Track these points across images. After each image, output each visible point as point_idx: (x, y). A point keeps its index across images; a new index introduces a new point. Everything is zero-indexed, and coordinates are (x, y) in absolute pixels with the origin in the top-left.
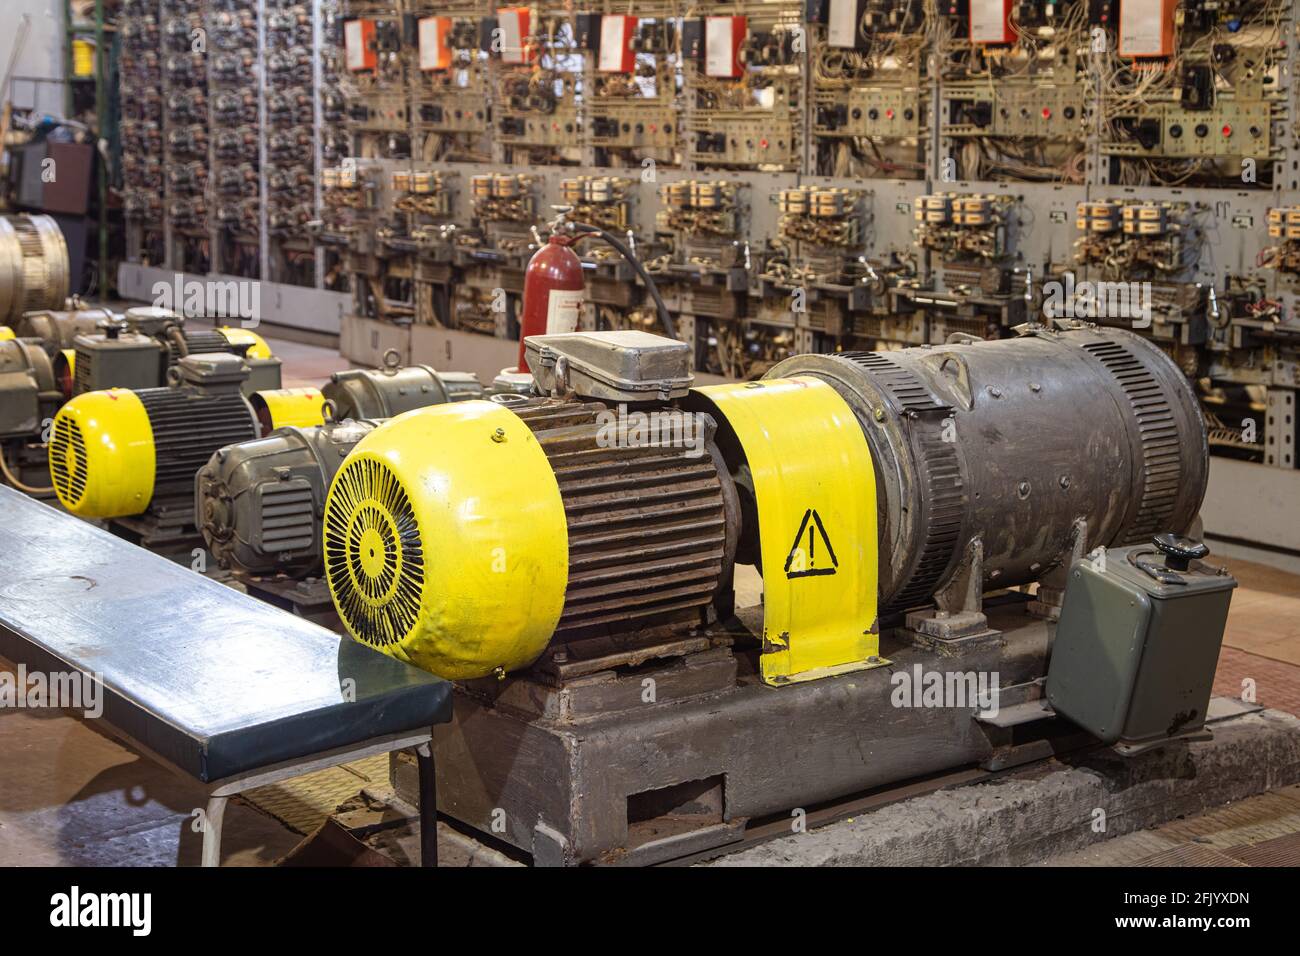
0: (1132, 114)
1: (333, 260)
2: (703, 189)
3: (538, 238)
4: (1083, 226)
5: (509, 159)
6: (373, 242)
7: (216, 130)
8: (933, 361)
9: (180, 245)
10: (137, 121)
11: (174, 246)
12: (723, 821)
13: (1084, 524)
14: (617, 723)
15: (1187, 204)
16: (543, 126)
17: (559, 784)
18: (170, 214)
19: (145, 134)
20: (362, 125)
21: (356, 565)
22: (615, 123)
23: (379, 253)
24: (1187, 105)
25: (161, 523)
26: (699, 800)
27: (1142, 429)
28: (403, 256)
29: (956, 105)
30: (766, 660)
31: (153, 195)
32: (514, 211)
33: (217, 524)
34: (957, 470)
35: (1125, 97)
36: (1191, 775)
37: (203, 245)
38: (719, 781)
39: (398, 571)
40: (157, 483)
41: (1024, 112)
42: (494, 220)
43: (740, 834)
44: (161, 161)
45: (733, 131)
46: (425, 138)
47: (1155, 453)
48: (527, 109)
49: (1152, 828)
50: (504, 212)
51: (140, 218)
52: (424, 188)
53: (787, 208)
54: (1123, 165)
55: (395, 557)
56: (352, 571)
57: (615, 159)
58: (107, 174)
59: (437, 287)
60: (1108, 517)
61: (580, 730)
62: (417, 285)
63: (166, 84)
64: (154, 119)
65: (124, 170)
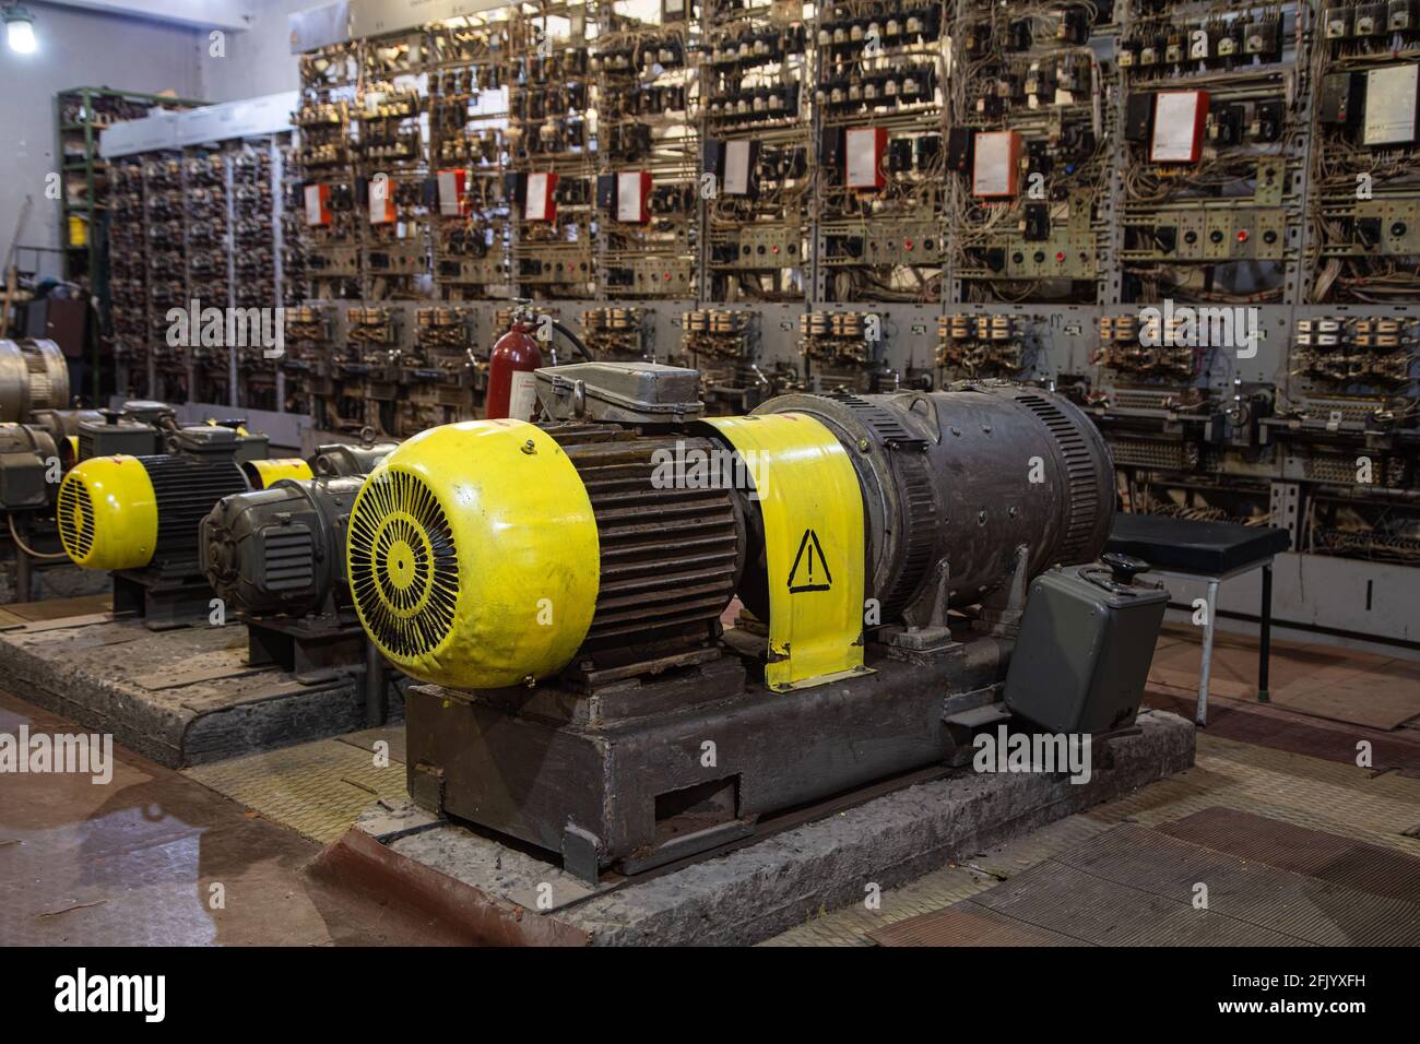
0: (981, 244)
1: (292, 388)
2: (617, 313)
3: (473, 358)
4: (945, 334)
5: (445, 296)
6: (330, 367)
7: (192, 285)
8: (902, 402)
9: (161, 381)
10: (125, 281)
11: (156, 380)
12: (736, 817)
13: (1025, 550)
14: (644, 727)
15: (1027, 317)
16: (475, 268)
17: (590, 786)
18: (153, 354)
19: (130, 290)
20: (319, 272)
21: (384, 577)
22: (538, 263)
23: (336, 376)
24: (1028, 236)
25: (163, 574)
26: (712, 799)
27: (1069, 468)
28: (355, 377)
29: (832, 241)
30: (770, 668)
31: (138, 340)
32: (452, 337)
33: (222, 566)
34: (930, 498)
35: (976, 230)
36: (1110, 767)
37: (181, 380)
38: (734, 781)
39: (430, 581)
40: (159, 538)
41: (890, 244)
42: (435, 346)
43: (751, 830)
44: (145, 313)
45: (639, 267)
46: (374, 282)
47: (1080, 490)
48: (463, 253)
49: (1083, 812)
50: (443, 337)
51: (126, 359)
52: (373, 320)
53: (690, 326)
54: (971, 287)
55: (426, 567)
56: (378, 585)
57: (537, 294)
58: (99, 326)
59: (383, 404)
60: (1043, 545)
61: (610, 734)
62: (367, 402)
63: (148, 248)
64: (138, 278)
65: (114, 320)
